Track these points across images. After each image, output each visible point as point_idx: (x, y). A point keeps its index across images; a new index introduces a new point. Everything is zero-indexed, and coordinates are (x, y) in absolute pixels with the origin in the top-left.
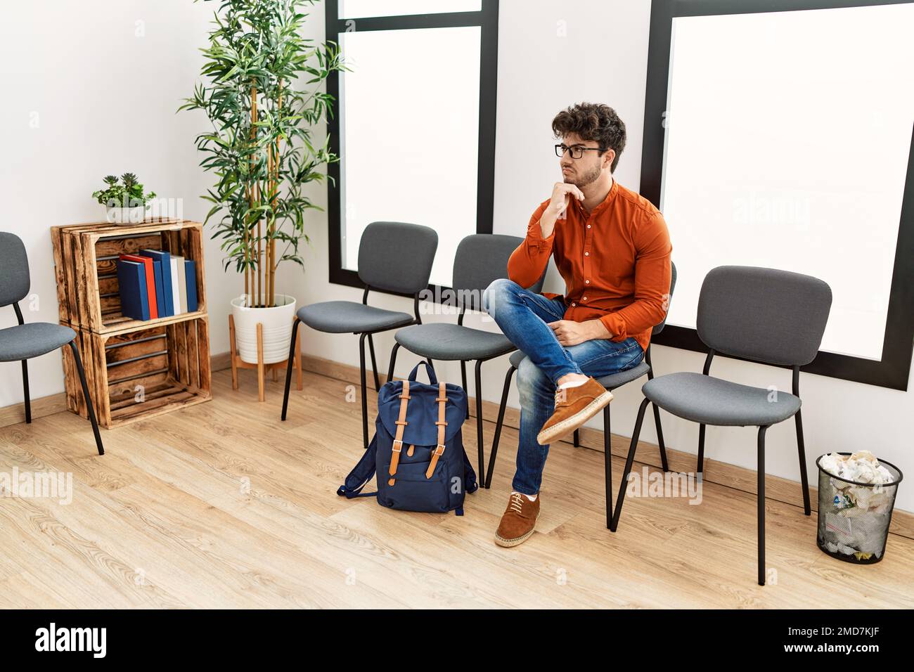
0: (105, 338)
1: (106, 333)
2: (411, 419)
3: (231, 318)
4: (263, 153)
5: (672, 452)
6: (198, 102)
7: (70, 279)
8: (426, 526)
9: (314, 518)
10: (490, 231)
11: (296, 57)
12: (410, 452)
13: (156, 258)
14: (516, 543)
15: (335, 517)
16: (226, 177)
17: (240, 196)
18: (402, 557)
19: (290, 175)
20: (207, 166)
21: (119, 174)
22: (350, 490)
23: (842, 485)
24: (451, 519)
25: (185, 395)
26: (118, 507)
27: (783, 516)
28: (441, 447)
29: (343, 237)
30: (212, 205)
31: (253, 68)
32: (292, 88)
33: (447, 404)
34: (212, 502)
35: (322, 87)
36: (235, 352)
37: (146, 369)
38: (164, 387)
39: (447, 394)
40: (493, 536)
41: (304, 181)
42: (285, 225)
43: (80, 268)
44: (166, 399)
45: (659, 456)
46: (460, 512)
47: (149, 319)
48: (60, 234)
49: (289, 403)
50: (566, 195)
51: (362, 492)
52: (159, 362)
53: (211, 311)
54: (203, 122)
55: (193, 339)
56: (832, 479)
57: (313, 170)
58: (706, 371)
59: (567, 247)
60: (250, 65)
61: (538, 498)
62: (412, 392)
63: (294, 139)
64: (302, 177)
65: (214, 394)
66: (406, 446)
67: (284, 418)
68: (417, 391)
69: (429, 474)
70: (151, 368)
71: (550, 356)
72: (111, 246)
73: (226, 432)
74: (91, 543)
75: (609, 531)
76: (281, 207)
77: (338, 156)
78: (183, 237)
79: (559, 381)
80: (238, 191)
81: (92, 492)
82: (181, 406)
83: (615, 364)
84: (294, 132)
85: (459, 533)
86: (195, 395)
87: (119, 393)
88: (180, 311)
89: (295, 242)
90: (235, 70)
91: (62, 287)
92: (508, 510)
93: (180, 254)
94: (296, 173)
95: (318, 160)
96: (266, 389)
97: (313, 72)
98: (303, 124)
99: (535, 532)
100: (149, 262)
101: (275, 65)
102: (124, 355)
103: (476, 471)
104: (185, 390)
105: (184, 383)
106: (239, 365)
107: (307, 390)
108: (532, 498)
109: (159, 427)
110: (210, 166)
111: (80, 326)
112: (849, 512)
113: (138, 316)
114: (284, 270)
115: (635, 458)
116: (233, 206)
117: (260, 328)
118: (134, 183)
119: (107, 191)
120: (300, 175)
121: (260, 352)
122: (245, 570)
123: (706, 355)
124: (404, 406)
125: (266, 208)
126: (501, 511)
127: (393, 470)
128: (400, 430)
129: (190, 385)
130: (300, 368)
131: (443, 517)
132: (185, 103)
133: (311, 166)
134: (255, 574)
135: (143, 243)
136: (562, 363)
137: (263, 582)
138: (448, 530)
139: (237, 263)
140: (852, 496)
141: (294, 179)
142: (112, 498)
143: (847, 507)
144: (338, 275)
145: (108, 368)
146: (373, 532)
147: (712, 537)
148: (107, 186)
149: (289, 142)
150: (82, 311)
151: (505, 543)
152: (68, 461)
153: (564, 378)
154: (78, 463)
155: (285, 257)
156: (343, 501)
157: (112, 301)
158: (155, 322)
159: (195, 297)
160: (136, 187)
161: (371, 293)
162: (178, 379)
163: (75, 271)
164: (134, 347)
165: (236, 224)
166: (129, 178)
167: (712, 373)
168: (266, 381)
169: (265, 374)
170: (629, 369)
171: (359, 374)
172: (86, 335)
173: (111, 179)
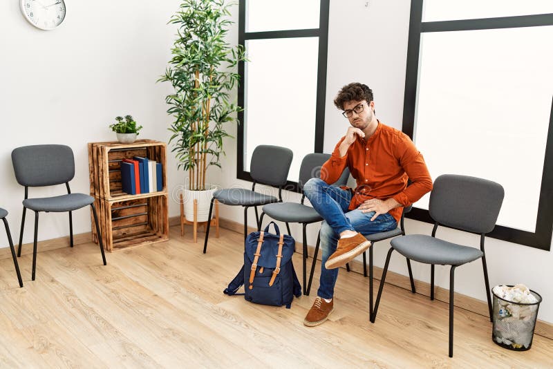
0: (111, 203)
1: (111, 200)
2: (263, 253)
3: (181, 195)
4: (199, 106)
5: (417, 281)
6: (168, 77)
7: (96, 171)
8: (267, 312)
9: (209, 304)
10: (322, 152)
11: (221, 53)
12: (261, 271)
13: (140, 161)
14: (314, 324)
15: (220, 305)
16: (180, 118)
17: (187, 128)
18: (250, 328)
19: (215, 118)
20: (170, 112)
21: (123, 115)
22: (230, 291)
23: (504, 303)
24: (283, 310)
25: (155, 237)
26: (107, 292)
27: (476, 322)
28: (278, 269)
29: (245, 153)
30: (173, 133)
31: (195, 59)
32: (217, 70)
33: (284, 246)
34: (156, 293)
35: (235, 70)
36: (183, 215)
37: (135, 222)
38: (145, 232)
39: (284, 240)
40: (303, 320)
41: (223, 121)
42: (212, 145)
43: (100, 165)
44: (144, 239)
45: (410, 284)
46: (288, 307)
47: (135, 194)
48: (92, 147)
49: (208, 243)
50: (354, 134)
51: (237, 293)
52: (142, 219)
53: (170, 192)
54: (170, 88)
55: (160, 206)
56: (499, 300)
57: (228, 115)
58: (433, 235)
59: (355, 161)
60: (193, 58)
61: (332, 301)
62: (264, 238)
63: (220, 98)
64: (222, 119)
65: (170, 237)
66: (259, 268)
67: (205, 252)
68: (268, 238)
69: (271, 284)
70: (138, 221)
71: (337, 220)
72: (119, 154)
73: (172, 257)
74: (91, 308)
75: (370, 322)
76: (210, 135)
77: (243, 108)
78: (157, 150)
79: (341, 234)
80: (186, 126)
81: (97, 284)
82: (151, 243)
83: (378, 228)
84: (220, 94)
85: (285, 317)
86: (160, 237)
87: (120, 234)
88: (153, 191)
89: (218, 155)
90: (185, 60)
91: (92, 175)
92: (313, 306)
93: (155, 160)
94: (218, 116)
95: (231, 110)
96: (197, 236)
97: (230, 61)
98: (224, 90)
99: (328, 320)
100: (136, 163)
101: (209, 59)
102: (124, 213)
103: (302, 285)
104: (155, 235)
105: (155, 230)
106: (185, 222)
107: (221, 238)
108: (328, 301)
109: (138, 253)
110: (172, 112)
111: (100, 197)
112: (508, 319)
113: (130, 193)
114: (211, 170)
115: (386, 281)
116: (184, 134)
117: (196, 202)
118: (131, 120)
119: (117, 125)
120: (221, 118)
121: (195, 215)
122: (165, 327)
123: (433, 225)
124: (260, 245)
125: (201, 135)
126: (309, 307)
127: (251, 281)
128: (256, 259)
129: (158, 232)
130: (218, 225)
131: (278, 308)
132: (161, 78)
133: (227, 113)
134: (171, 330)
135: (136, 153)
136: (344, 225)
137: (174, 334)
138: (280, 315)
139: (184, 166)
140: (510, 310)
141: (218, 120)
142: (106, 287)
143: (507, 316)
144: (241, 175)
145: (112, 221)
146: (238, 313)
147: (429, 330)
148: (117, 122)
149: (217, 99)
150: (101, 188)
151: (309, 324)
152: (88, 267)
153: (343, 233)
154: (93, 269)
155: (211, 163)
156: (226, 297)
157: (118, 184)
158: (138, 196)
159: (161, 184)
160: (132, 123)
161: (257, 185)
162: (152, 228)
163: (98, 167)
164: (129, 210)
165: (185, 145)
166: (128, 118)
167: (437, 236)
168: (198, 232)
169: (198, 227)
170: (386, 231)
171: (244, 228)
172: (102, 201)
173: (119, 118)
